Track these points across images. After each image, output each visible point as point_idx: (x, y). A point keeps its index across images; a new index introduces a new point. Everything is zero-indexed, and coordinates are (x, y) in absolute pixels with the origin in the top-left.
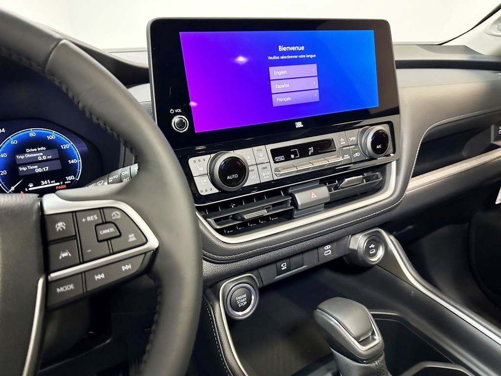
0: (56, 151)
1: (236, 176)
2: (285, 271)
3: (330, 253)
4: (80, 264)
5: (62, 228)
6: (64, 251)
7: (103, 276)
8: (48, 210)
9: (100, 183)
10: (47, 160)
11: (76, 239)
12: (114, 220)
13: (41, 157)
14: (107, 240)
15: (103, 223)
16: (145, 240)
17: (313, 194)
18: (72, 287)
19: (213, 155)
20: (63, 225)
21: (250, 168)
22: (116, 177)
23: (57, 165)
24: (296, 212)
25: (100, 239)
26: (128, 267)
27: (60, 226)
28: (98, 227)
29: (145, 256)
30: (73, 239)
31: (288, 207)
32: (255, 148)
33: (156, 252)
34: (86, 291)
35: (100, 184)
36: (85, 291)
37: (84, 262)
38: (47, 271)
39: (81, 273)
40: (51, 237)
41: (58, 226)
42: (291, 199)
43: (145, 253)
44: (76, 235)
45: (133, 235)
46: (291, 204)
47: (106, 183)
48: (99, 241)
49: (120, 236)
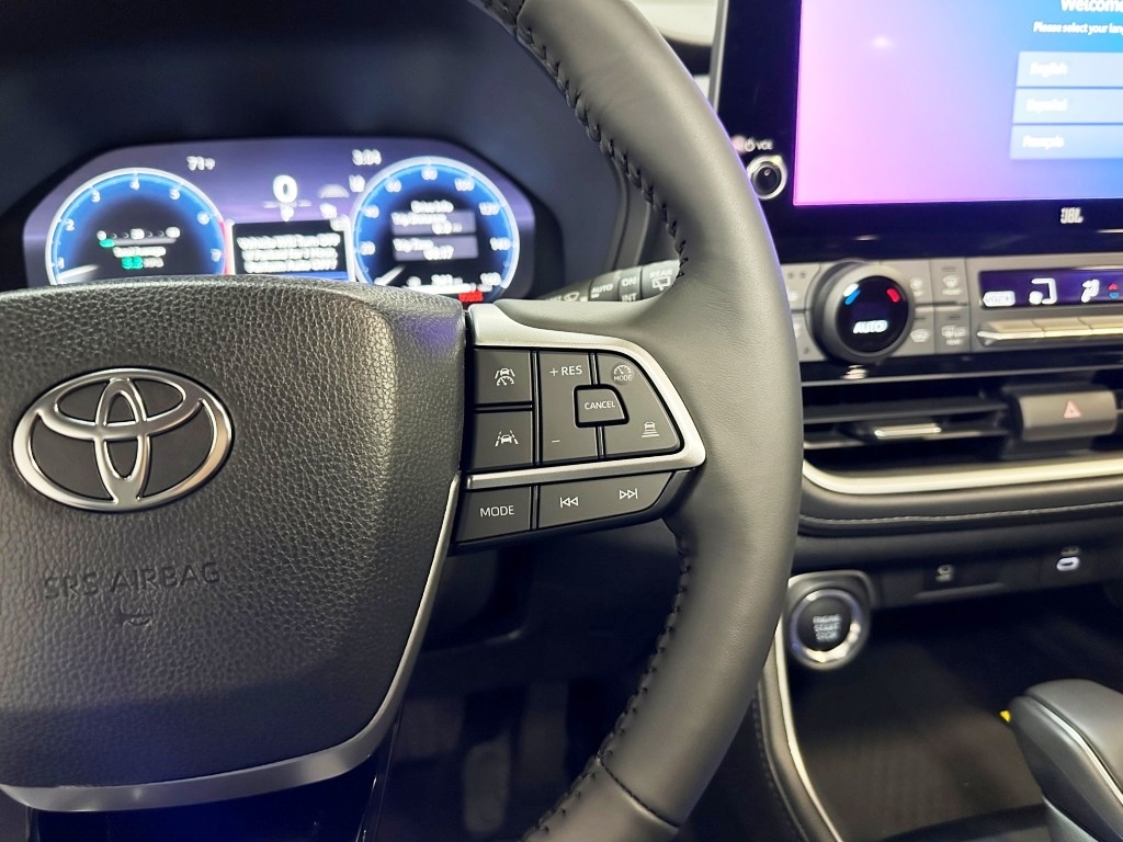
0: (469, 216)
1: (879, 326)
2: (946, 585)
3: (1074, 566)
4: (535, 466)
5: (506, 380)
6: (506, 433)
7: (576, 501)
8: (483, 338)
9: (572, 296)
10: (454, 235)
11: (533, 410)
12: (617, 382)
13: (442, 226)
14: (596, 424)
15: (593, 387)
16: (677, 442)
17: (1071, 406)
18: (510, 510)
19: (827, 266)
20: (510, 375)
21: (920, 311)
22: (609, 287)
23: (469, 249)
24: (1011, 443)
25: (581, 420)
26: (630, 494)
27: (505, 374)
28: (581, 393)
29: (671, 477)
30: (529, 410)
31: (991, 428)
32: (940, 263)
33: (696, 472)
34: (538, 528)
35: (570, 300)
36: (534, 527)
37: (542, 465)
38: (466, 466)
39: (533, 485)
40: (484, 397)
41: (499, 376)
42: (1004, 411)
43: (674, 471)
44: (533, 403)
45: (653, 426)
46: (1004, 424)
47: (585, 299)
48: (580, 425)
49: (625, 421)
